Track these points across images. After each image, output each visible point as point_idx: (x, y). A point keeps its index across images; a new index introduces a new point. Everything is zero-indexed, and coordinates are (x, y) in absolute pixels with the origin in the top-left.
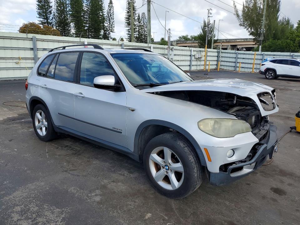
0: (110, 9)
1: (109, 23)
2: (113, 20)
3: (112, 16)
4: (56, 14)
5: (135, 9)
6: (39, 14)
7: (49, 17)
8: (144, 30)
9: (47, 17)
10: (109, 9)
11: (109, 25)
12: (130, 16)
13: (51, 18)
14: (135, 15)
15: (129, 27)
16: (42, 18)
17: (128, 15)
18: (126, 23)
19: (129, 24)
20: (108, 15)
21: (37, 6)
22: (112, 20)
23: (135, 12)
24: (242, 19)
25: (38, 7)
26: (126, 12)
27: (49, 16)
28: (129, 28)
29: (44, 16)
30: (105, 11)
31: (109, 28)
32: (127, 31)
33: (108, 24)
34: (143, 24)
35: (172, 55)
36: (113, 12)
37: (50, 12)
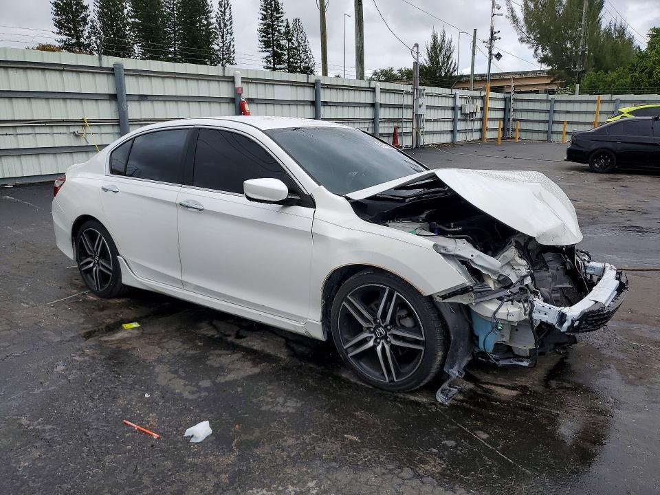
0: (223, 10)
1: (223, 42)
2: (232, 37)
3: (228, 27)
4: (98, 25)
5: (280, 11)
6: (59, 24)
7: (82, 31)
8: (300, 57)
9: (77, 32)
10: (221, 11)
11: (223, 47)
12: (268, 26)
13: (86, 33)
14: (280, 24)
15: (268, 51)
16: (66, 35)
17: (265, 25)
18: (261, 41)
19: (267, 44)
20: (219, 24)
21: (52, 6)
22: (229, 37)
23: (280, 17)
24: (525, 28)
25: (54, 9)
26: (261, 16)
27: (82, 29)
28: (268, 54)
29: (69, 29)
30: (213, 15)
31: (223, 56)
32: (265, 60)
33: (221, 45)
34: (296, 44)
35: (424, 107)
36: (231, 18)
37: (84, 19)
